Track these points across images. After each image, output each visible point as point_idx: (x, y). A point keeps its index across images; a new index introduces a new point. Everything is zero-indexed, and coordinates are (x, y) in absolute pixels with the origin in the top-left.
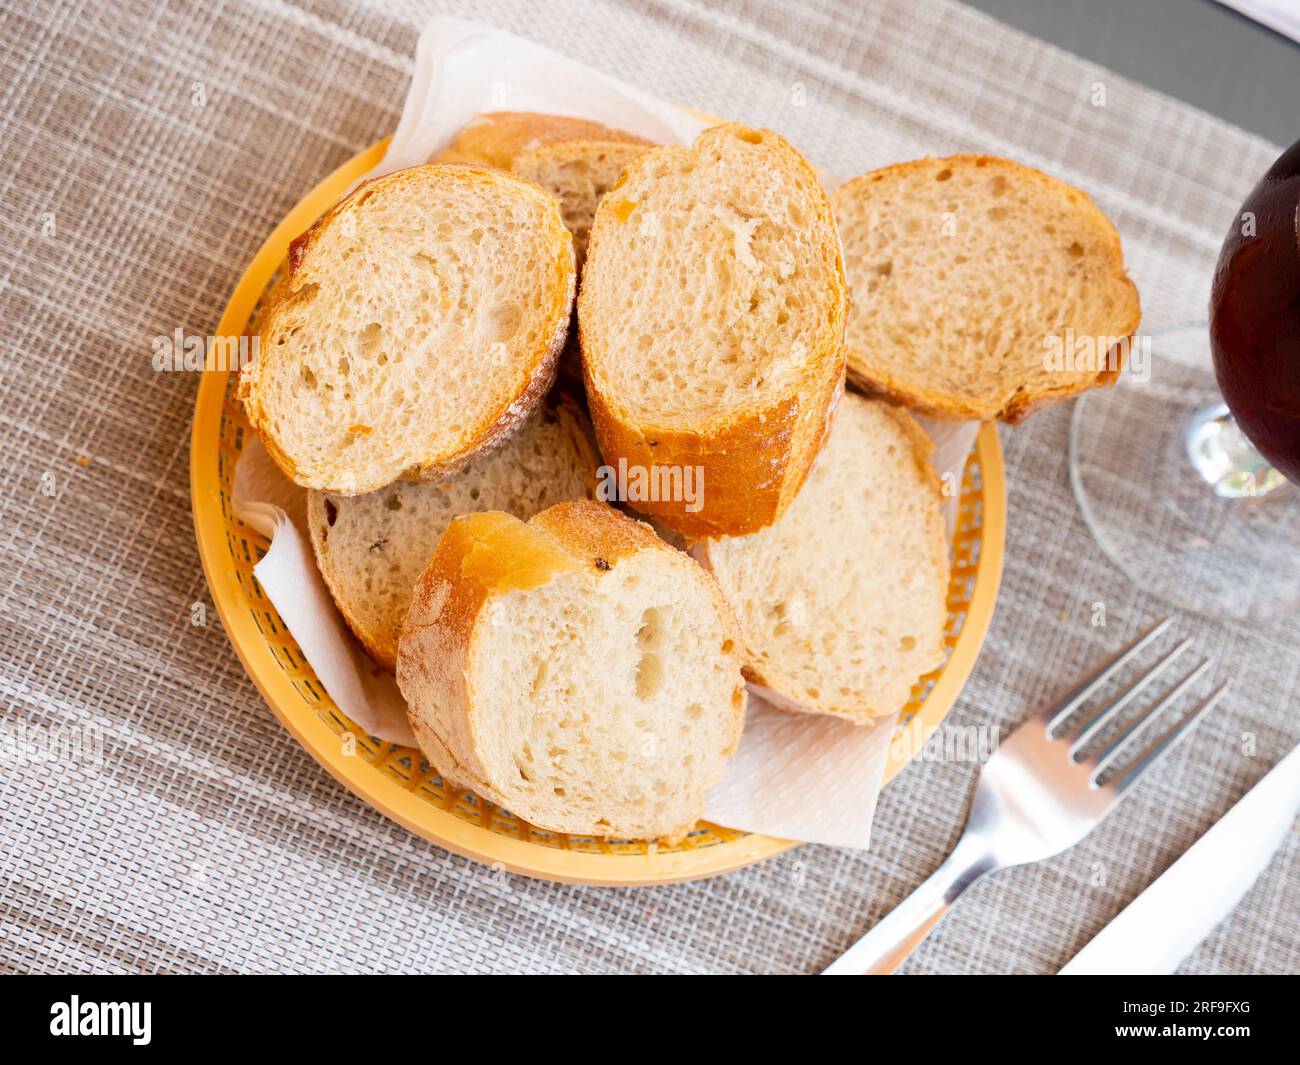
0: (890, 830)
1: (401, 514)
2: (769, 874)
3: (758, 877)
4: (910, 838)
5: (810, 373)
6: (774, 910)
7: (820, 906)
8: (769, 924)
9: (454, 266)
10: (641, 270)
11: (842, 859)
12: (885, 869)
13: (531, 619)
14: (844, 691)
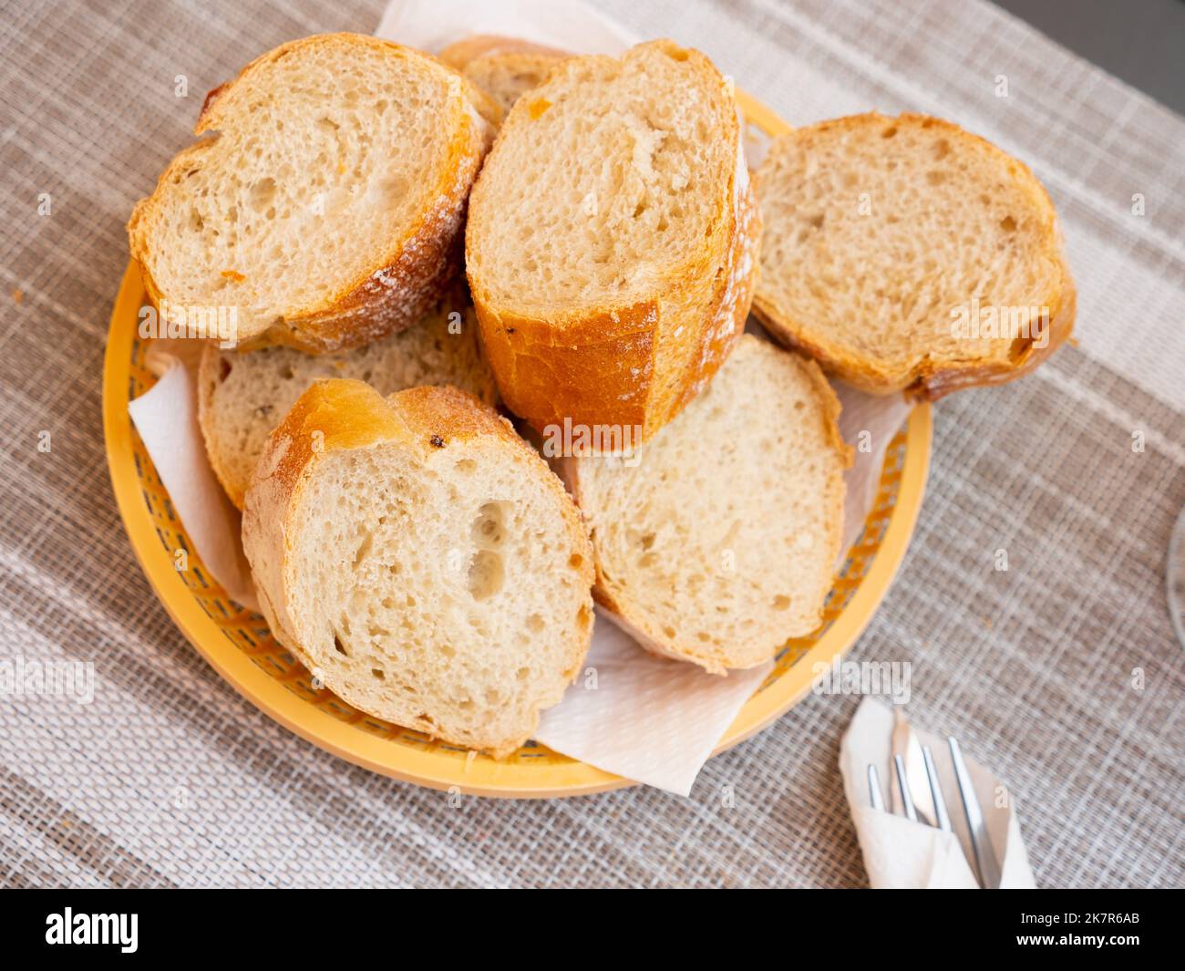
0: (752, 803)
1: (290, 384)
2: (616, 821)
3: (603, 821)
4: (771, 815)
5: (676, 282)
6: (612, 858)
7: (661, 863)
8: (604, 870)
9: (354, 134)
10: (540, 165)
11: (695, 821)
12: (739, 841)
13: (361, 485)
14: (703, 637)
